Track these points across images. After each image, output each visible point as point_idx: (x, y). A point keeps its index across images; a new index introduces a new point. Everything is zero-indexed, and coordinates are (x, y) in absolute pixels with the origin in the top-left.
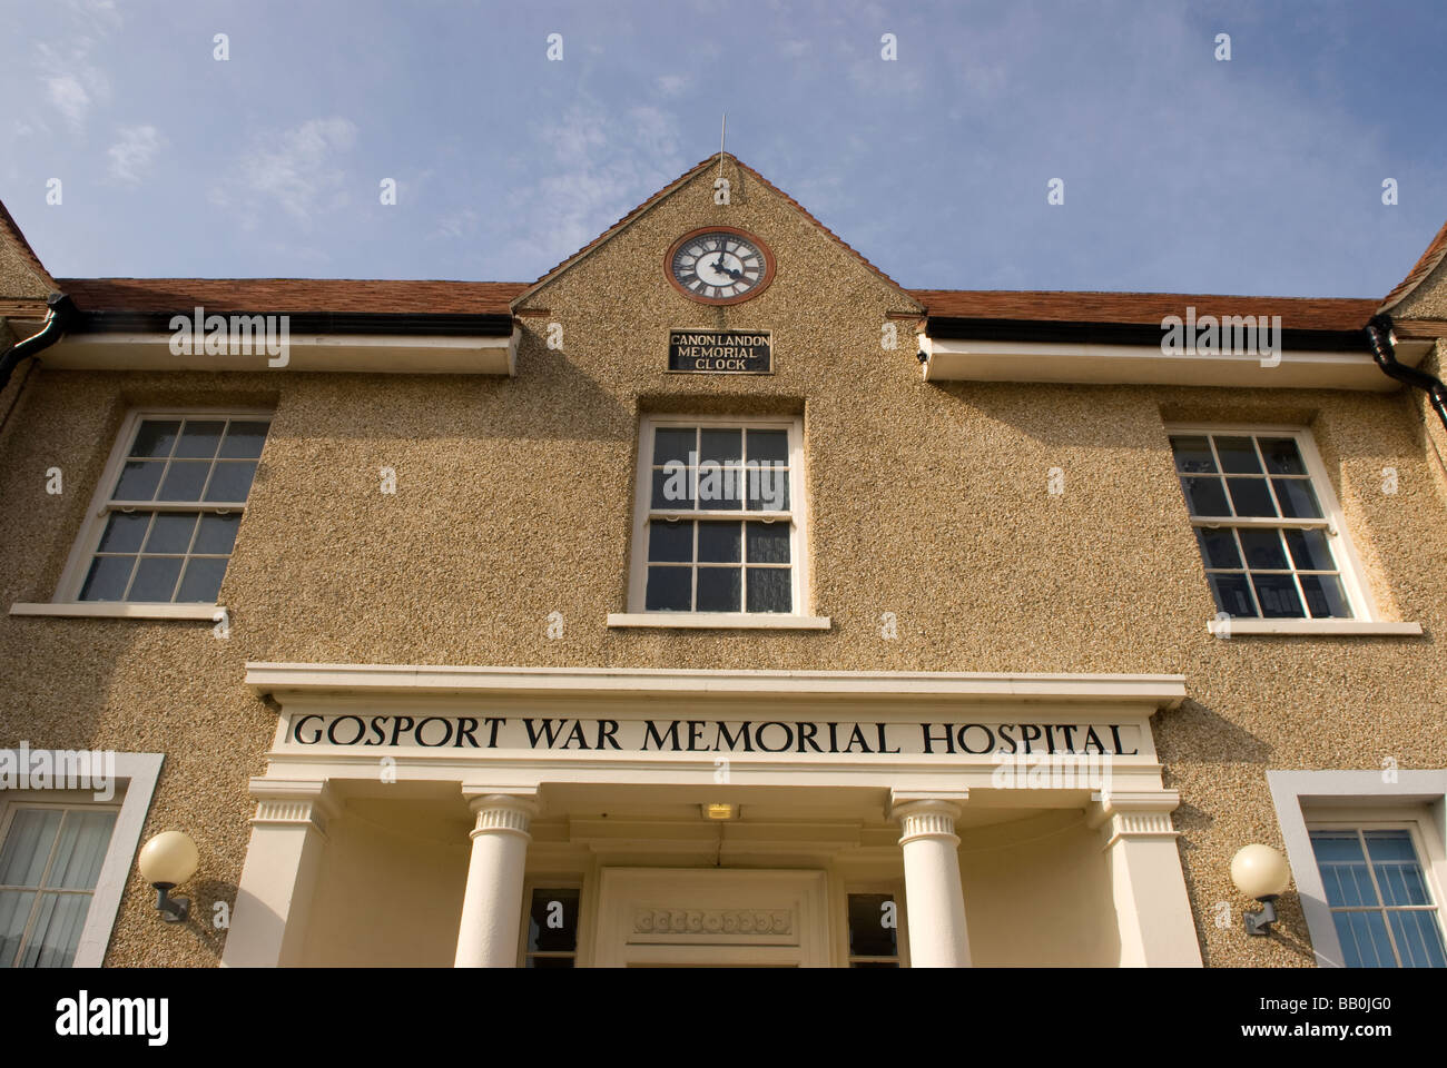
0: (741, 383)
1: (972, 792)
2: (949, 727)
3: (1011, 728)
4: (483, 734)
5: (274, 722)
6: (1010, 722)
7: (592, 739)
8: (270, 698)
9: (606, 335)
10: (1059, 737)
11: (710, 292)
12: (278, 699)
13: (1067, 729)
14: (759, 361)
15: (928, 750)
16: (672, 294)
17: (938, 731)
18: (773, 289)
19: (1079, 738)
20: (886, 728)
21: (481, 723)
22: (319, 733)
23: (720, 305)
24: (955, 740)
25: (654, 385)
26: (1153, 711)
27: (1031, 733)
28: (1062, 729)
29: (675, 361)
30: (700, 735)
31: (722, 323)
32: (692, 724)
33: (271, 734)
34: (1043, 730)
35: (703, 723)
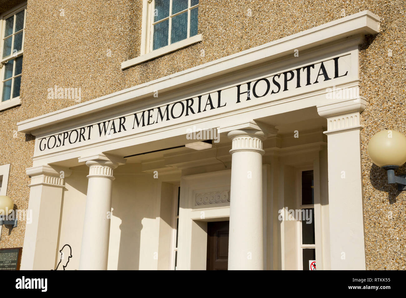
2: (249, 84)
3: (279, 76)
4: (87, 133)
5: (35, 144)
6: (278, 73)
7: (117, 129)
12: (33, 135)
13: (308, 67)
15: (238, 101)
17: (244, 88)
20: (222, 93)
21: (86, 128)
22: (45, 145)
24: (251, 92)
26: (360, 41)
27: (289, 76)
28: (306, 69)
30: (152, 116)
32: (149, 111)
33: (34, 149)
34: (295, 72)
35: (153, 109)
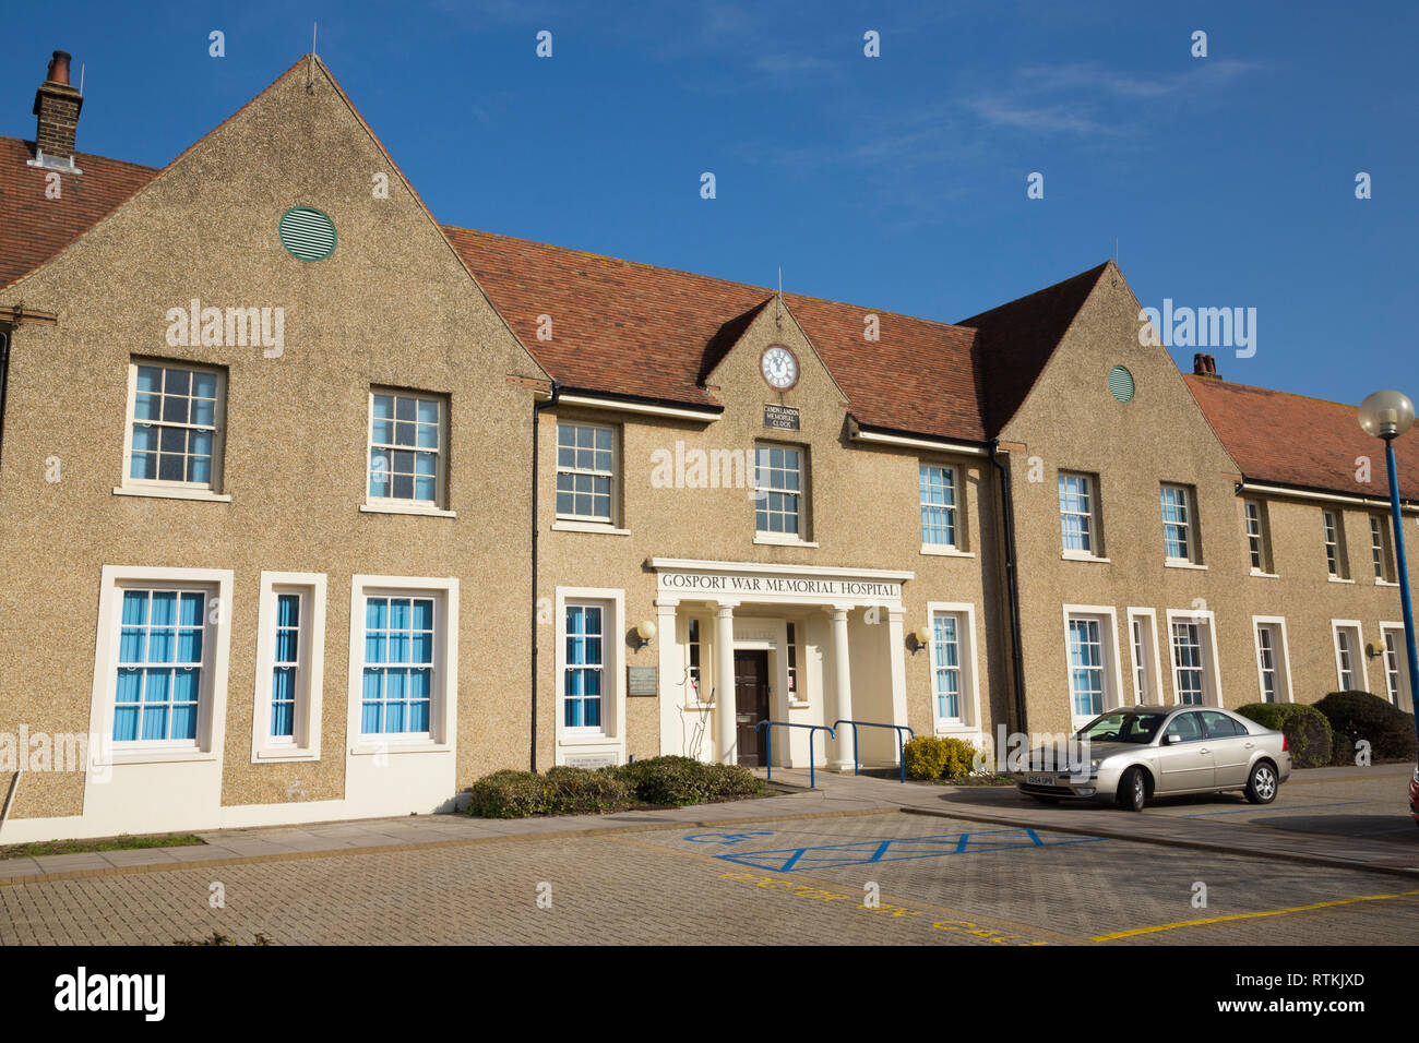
0: (788, 434)
1: (856, 607)
4: (720, 583)
5: (656, 577)
7: (752, 587)
8: (654, 570)
9: (742, 404)
10: (877, 588)
11: (775, 382)
13: (879, 586)
14: (796, 424)
16: (764, 384)
18: (799, 385)
19: (882, 588)
20: (832, 584)
21: (719, 579)
22: (671, 581)
23: (781, 393)
24: (850, 589)
25: (760, 433)
26: (902, 581)
29: (768, 422)
30: (782, 585)
31: (782, 402)
33: (657, 582)
35: (783, 581)
